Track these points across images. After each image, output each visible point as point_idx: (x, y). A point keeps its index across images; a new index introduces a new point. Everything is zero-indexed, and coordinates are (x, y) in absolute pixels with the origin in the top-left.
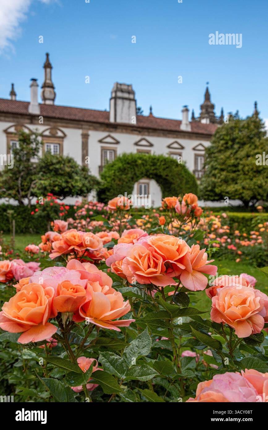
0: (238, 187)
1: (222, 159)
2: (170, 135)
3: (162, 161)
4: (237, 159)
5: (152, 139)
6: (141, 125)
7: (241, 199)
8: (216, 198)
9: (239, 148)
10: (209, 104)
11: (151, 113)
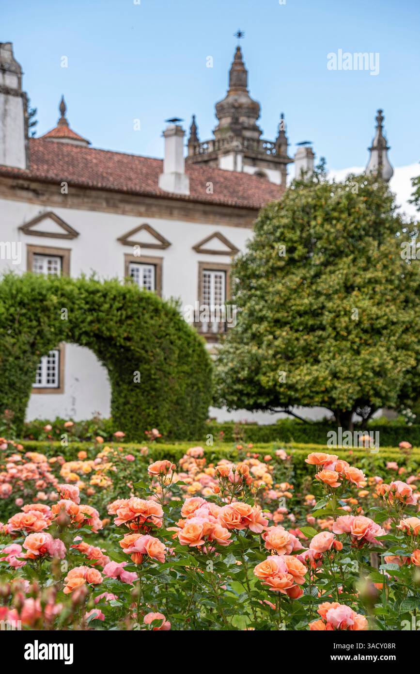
0: (320, 372)
1: (278, 293)
2: (128, 207)
3: (114, 299)
4: (318, 294)
5: (73, 216)
6: (42, 171)
7: (329, 403)
8: (262, 401)
9: (326, 264)
10: (243, 100)
11: (63, 122)
